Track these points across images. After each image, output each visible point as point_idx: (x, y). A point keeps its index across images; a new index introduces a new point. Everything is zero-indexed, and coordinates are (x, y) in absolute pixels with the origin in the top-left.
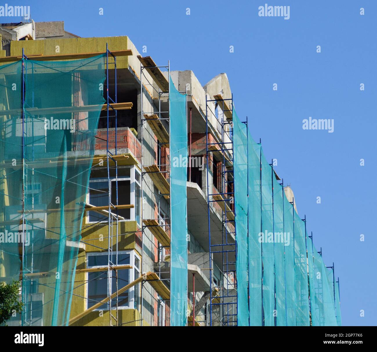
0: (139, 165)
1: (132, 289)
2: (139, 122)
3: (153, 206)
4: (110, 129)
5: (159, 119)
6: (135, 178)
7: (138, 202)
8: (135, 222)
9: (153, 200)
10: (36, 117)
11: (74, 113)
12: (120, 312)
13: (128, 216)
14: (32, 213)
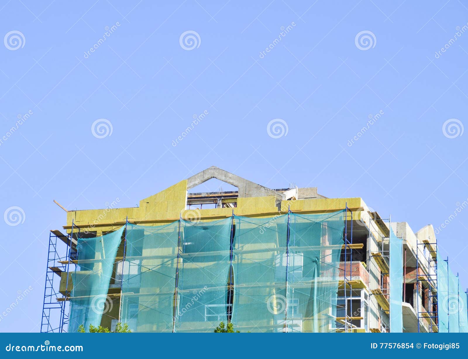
0: (367, 288)
2: (368, 258)
3: (378, 318)
4: (347, 262)
5: (382, 256)
6: (365, 298)
7: (366, 315)
8: (364, 329)
9: (377, 315)
10: (296, 252)
11: (322, 251)
13: (359, 325)
14: (292, 320)
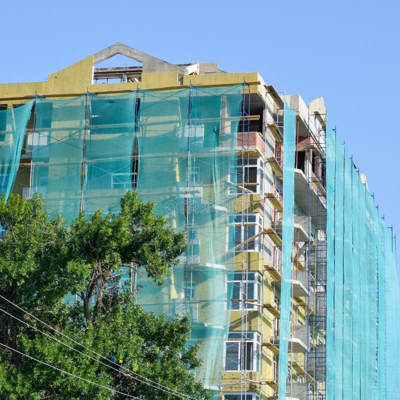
0: (263, 157)
1: (257, 239)
2: (264, 129)
3: (272, 184)
4: (244, 133)
5: (277, 126)
6: (260, 166)
7: (262, 181)
8: (259, 195)
9: (272, 180)
10: (197, 124)
11: (221, 122)
12: (249, 253)
13: (255, 191)
14: (193, 187)
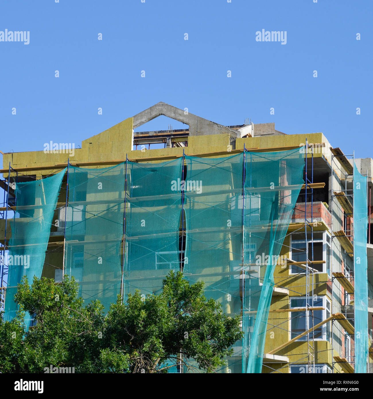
0: (330, 231)
1: (325, 325)
2: (330, 198)
3: (340, 262)
4: (307, 203)
5: (346, 195)
6: (327, 241)
7: (328, 259)
8: (326, 274)
9: (340, 257)
10: (253, 194)
11: (281, 191)
12: (316, 343)
13: (321, 270)
14: (250, 266)
